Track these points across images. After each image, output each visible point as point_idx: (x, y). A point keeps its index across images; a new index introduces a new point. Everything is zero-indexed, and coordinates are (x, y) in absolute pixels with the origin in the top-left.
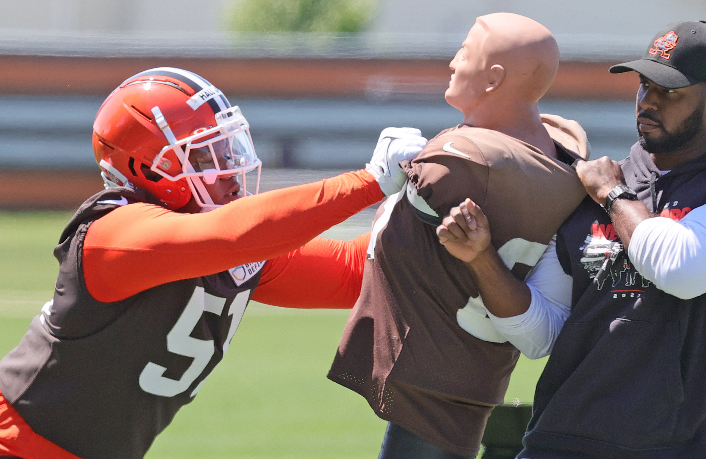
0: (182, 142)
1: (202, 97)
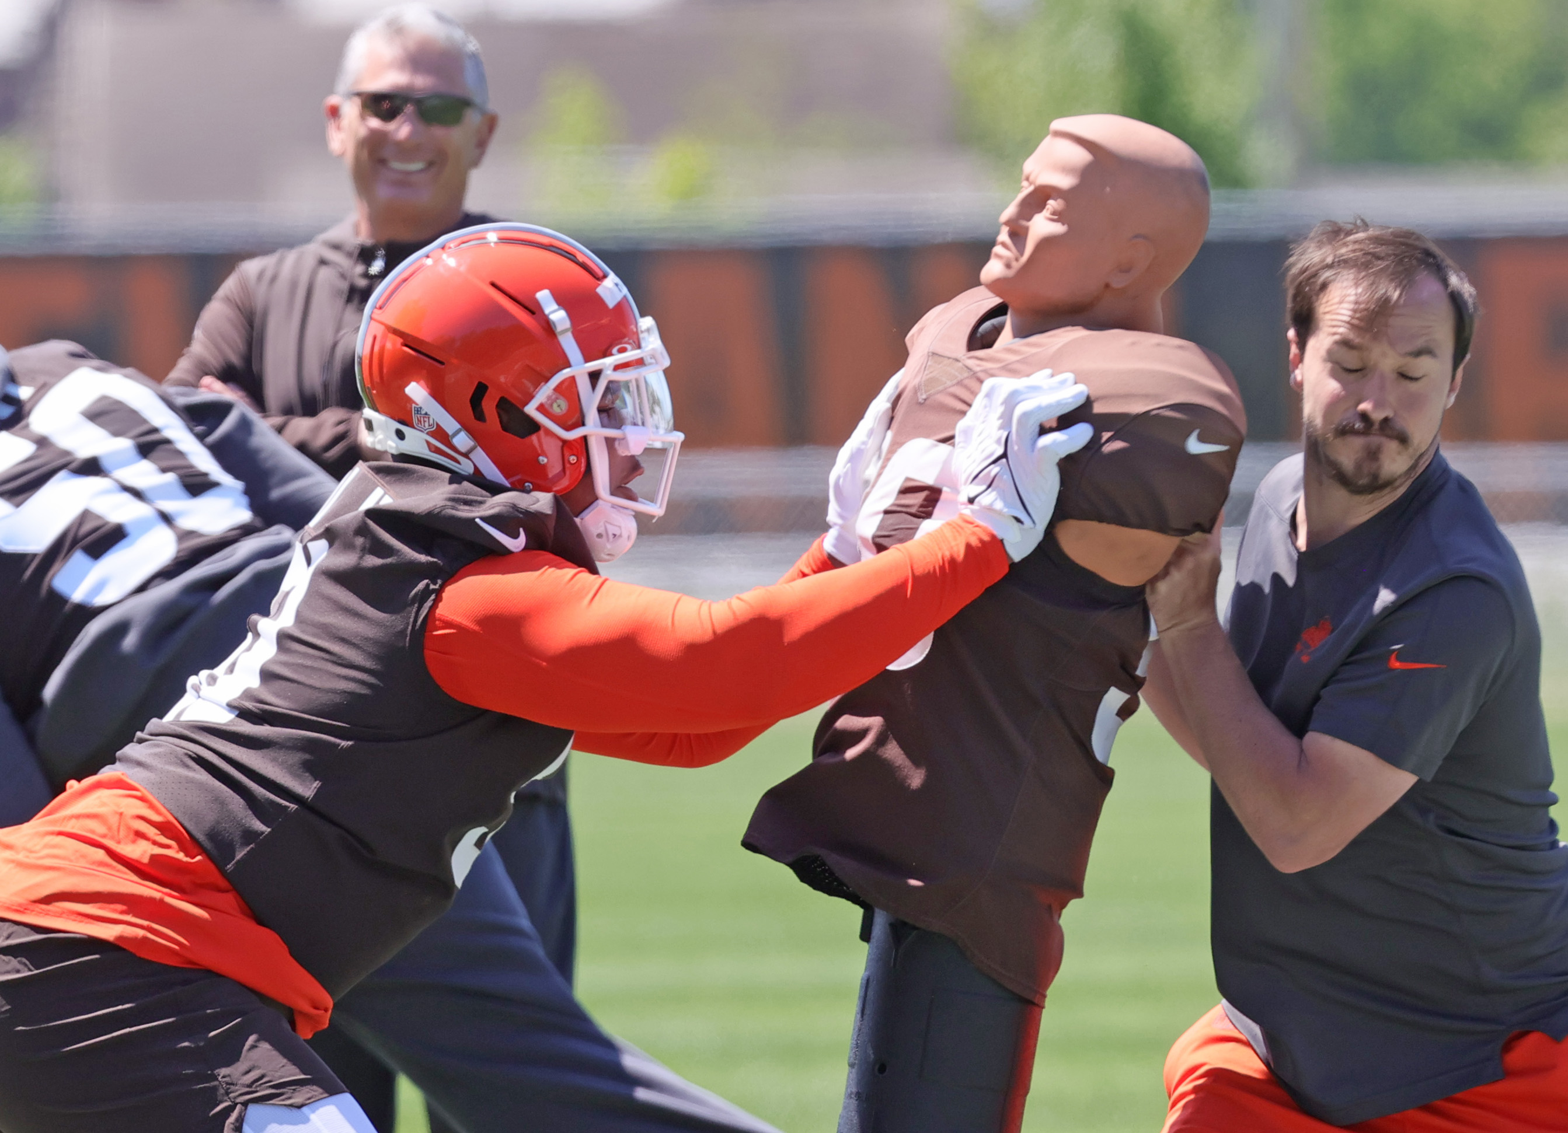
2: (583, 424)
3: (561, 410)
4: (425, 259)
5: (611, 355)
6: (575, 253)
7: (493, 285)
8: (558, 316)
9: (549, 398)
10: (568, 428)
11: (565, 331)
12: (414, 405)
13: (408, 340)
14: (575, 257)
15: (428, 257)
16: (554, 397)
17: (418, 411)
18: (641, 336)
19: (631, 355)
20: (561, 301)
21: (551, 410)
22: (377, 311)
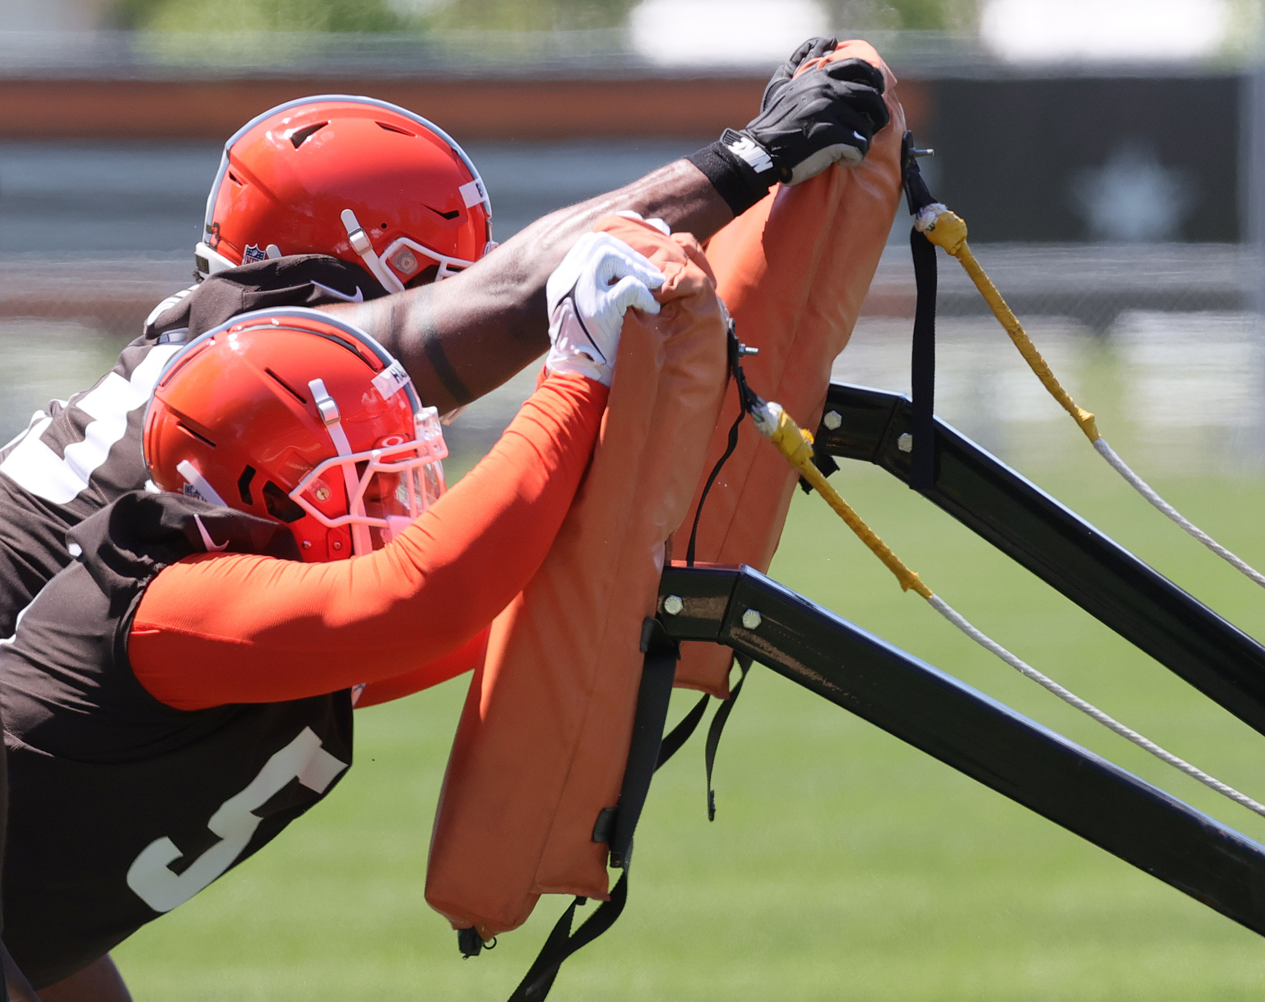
0: (361, 456)
1: (395, 376)
2: (348, 513)
3: (325, 498)
4: (209, 340)
5: (382, 447)
6: (355, 343)
7: (268, 371)
8: (327, 405)
9: (313, 485)
10: (331, 517)
11: (333, 421)
12: (185, 484)
13: (184, 420)
14: (355, 347)
15: (213, 338)
16: (318, 485)
17: (188, 489)
18: (417, 427)
19: (401, 447)
20: (333, 391)
21: (314, 497)
22: (160, 388)
